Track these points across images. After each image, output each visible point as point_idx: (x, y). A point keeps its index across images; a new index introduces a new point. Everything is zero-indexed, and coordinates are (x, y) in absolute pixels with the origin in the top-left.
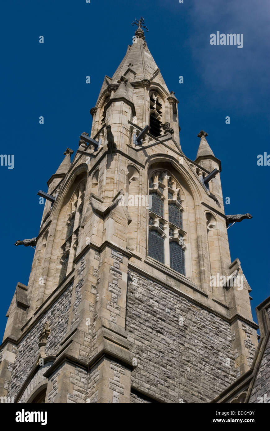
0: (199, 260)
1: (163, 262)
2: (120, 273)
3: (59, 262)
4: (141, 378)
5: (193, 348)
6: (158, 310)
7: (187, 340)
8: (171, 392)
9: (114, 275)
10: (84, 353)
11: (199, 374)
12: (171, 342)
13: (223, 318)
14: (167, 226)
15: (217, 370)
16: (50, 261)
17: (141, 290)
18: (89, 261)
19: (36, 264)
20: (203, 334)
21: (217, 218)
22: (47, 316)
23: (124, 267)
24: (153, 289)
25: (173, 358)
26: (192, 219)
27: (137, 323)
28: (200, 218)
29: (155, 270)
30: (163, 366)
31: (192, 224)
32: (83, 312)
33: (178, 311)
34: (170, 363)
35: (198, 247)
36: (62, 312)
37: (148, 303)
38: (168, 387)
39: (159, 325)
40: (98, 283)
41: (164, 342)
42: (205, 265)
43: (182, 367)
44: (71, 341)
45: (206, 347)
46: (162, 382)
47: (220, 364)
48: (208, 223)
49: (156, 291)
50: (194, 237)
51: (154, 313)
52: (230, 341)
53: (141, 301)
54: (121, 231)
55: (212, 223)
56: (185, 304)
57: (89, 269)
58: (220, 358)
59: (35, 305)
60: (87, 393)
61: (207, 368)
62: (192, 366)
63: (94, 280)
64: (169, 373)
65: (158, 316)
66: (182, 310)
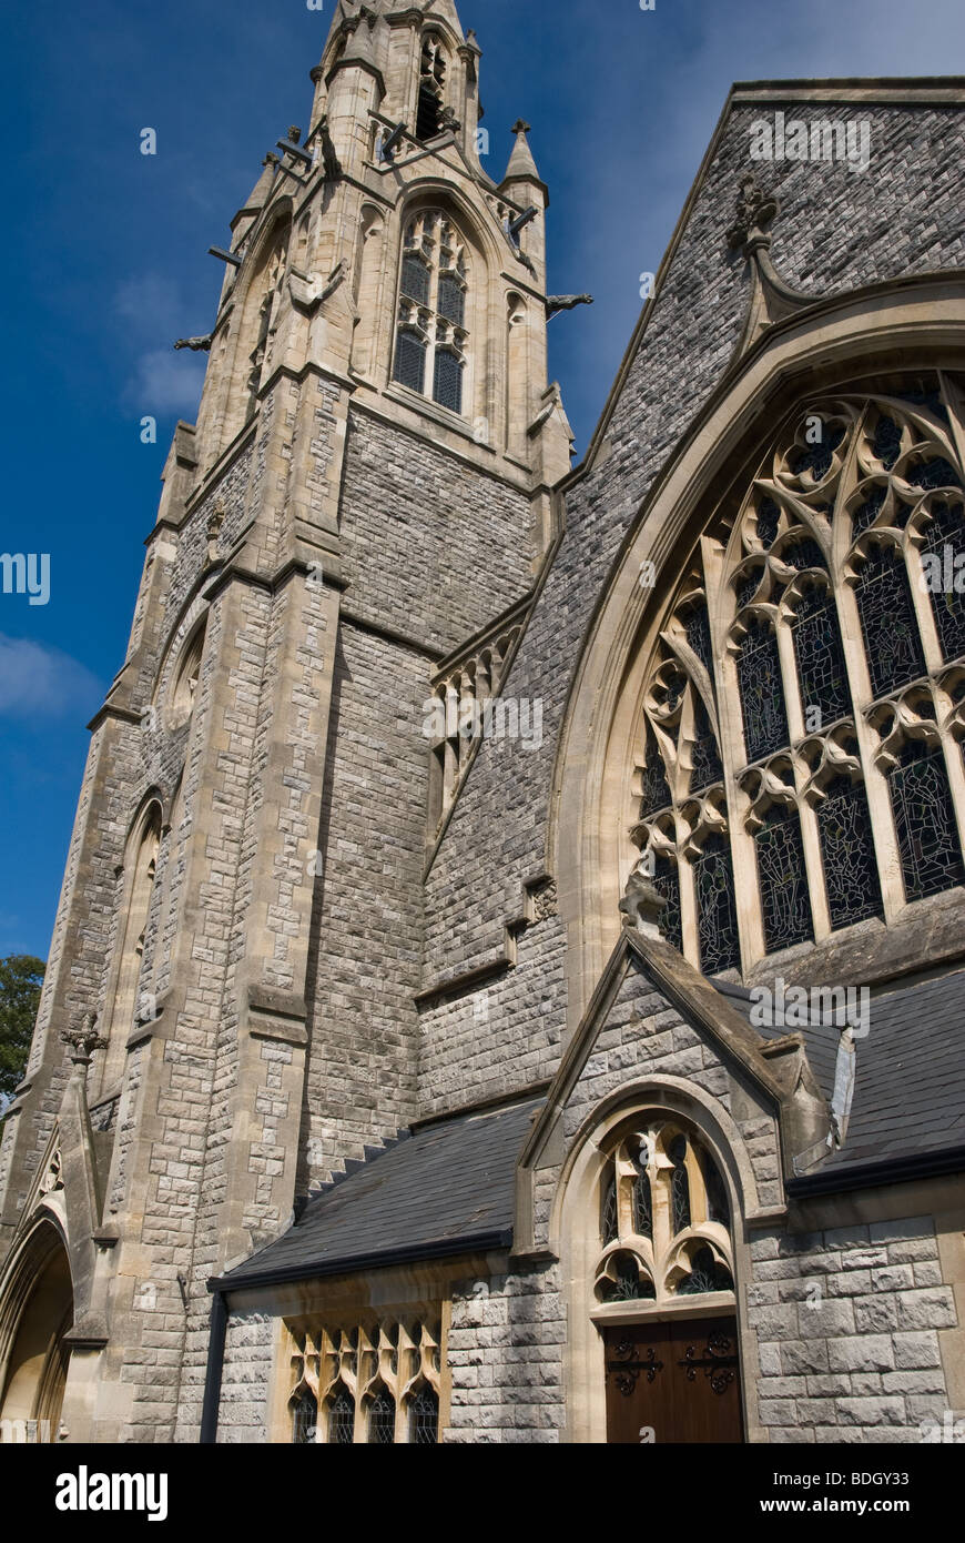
0: (488, 384)
1: (421, 391)
2: (332, 420)
3: (245, 385)
4: (364, 598)
5: (460, 544)
6: (402, 481)
7: (449, 531)
8: (413, 619)
9: (322, 424)
10: (265, 562)
11: (466, 587)
12: (421, 535)
13: (519, 490)
14: (433, 321)
15: (497, 579)
16: (231, 383)
17: (373, 447)
18: (279, 398)
19: (210, 387)
20: (481, 519)
21: (528, 303)
22: (221, 486)
23: (341, 410)
24: (396, 444)
25: (421, 562)
26: (482, 306)
27: (362, 506)
28: (495, 305)
29: (401, 409)
30: (404, 578)
31: (481, 317)
32: (266, 491)
33: (438, 481)
34: (416, 572)
35: (487, 360)
36: (242, 484)
37: (384, 470)
38: (409, 611)
39: (401, 508)
40: (294, 440)
41: (407, 536)
42: (497, 394)
43: (437, 577)
44: (245, 543)
45: (483, 542)
46: (400, 603)
47: (504, 568)
48: (510, 313)
49: (401, 447)
50: (481, 340)
51: (394, 488)
52: (527, 530)
53: (372, 468)
54: (338, 341)
55: (519, 312)
56: (452, 468)
57: (279, 414)
58: (505, 558)
59: (206, 462)
60: (269, 628)
61: (480, 577)
62: (454, 574)
63: (286, 435)
64: (412, 589)
65: (400, 492)
66: (444, 479)
